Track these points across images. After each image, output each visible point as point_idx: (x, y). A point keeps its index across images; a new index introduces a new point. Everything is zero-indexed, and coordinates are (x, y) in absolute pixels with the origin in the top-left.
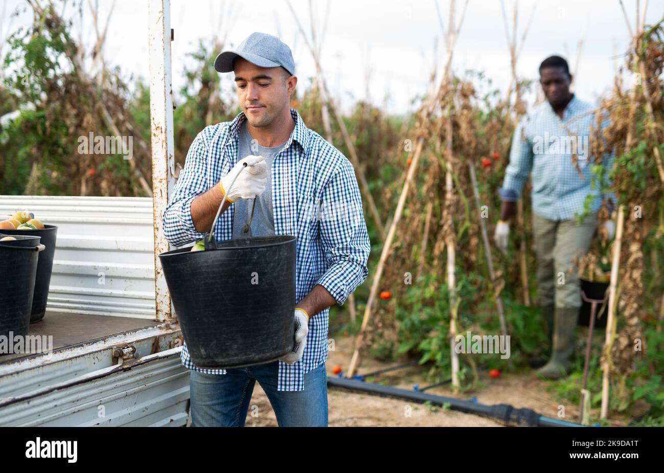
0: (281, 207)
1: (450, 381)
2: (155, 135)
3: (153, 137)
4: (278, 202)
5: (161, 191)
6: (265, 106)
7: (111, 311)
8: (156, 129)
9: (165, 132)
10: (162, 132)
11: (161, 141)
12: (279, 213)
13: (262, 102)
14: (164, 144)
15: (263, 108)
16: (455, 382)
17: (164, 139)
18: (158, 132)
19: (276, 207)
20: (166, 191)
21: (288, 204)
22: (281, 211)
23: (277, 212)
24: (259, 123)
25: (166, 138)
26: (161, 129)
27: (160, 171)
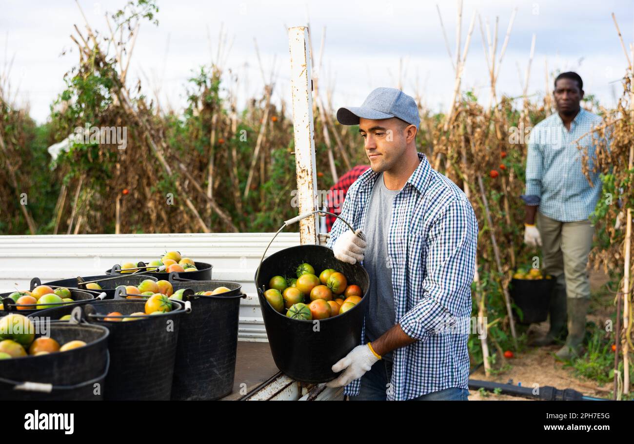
0: (394, 244)
1: (482, 364)
2: (300, 177)
3: (298, 179)
4: (392, 239)
5: (308, 227)
6: (380, 154)
7: (255, 337)
8: (302, 172)
9: (311, 175)
10: (308, 174)
11: (307, 182)
12: (393, 249)
13: (379, 150)
14: (311, 185)
15: (380, 156)
16: (487, 365)
17: (311, 181)
18: (303, 175)
19: (391, 244)
20: (313, 228)
21: (400, 242)
22: (394, 247)
23: (391, 247)
24: (378, 168)
25: (312, 179)
26: (307, 171)
27: (306, 210)
